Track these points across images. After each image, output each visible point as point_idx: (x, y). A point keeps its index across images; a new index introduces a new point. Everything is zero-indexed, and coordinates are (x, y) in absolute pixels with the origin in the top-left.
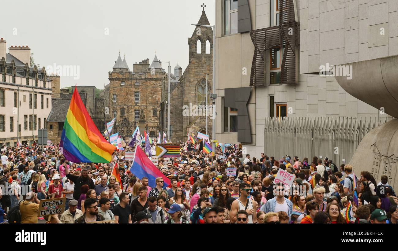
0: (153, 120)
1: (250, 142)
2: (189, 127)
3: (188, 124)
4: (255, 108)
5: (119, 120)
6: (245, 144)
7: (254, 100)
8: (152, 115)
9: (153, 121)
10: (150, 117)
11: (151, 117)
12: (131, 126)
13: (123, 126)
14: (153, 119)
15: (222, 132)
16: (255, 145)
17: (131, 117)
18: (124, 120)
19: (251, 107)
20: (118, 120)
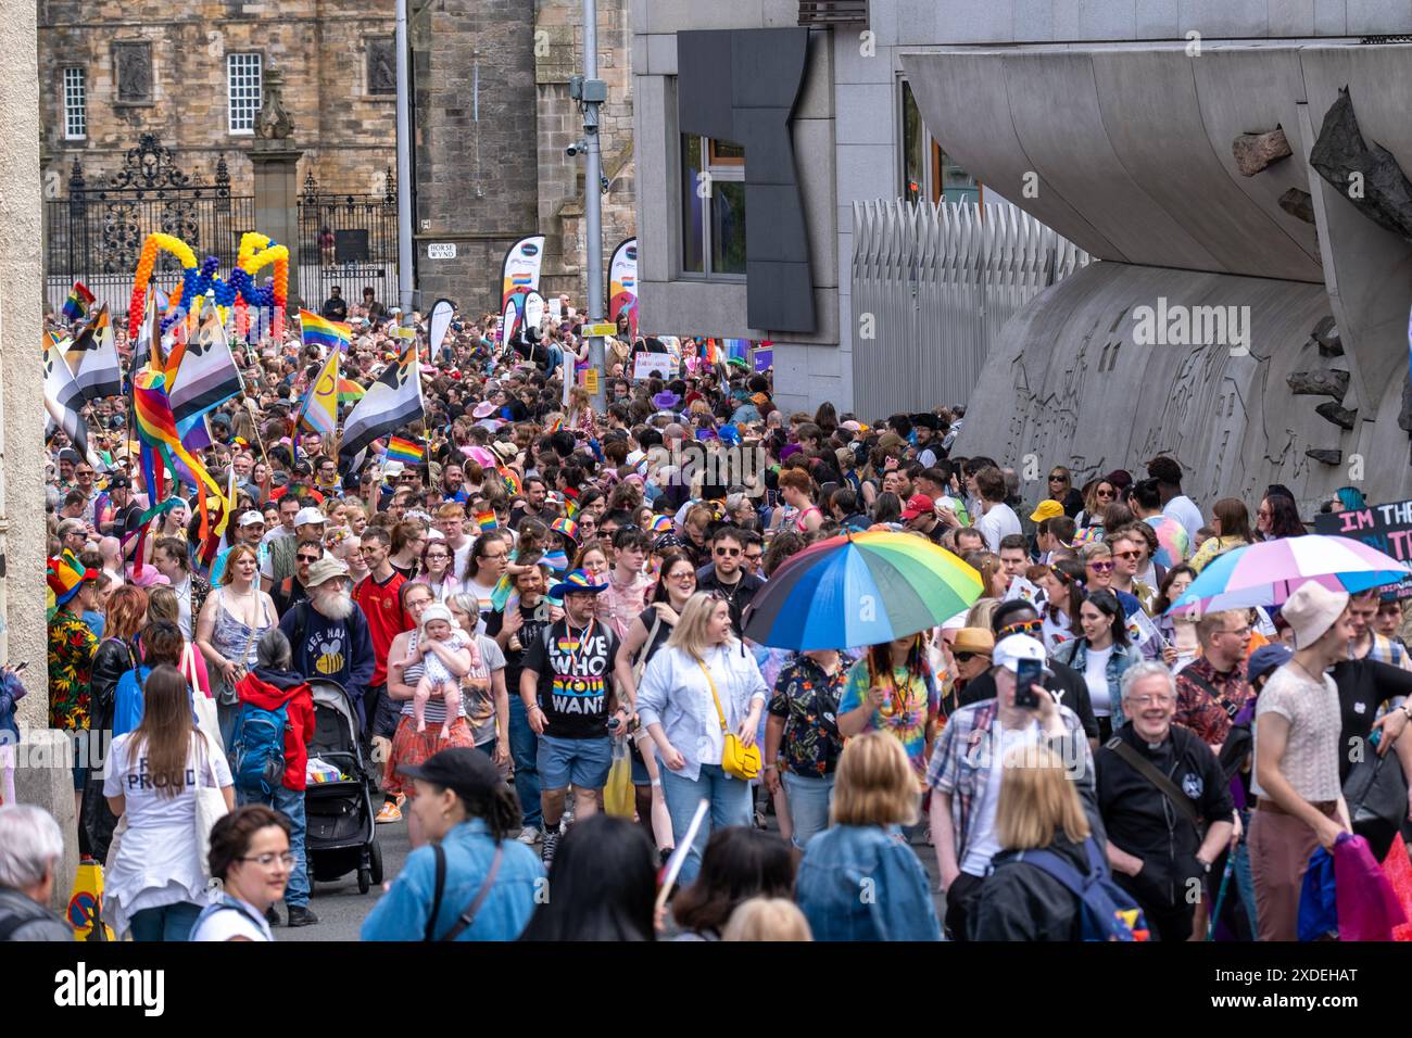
0: (375, 133)
1: (810, 328)
2: (576, 211)
3: (567, 191)
4: (834, 144)
5: (110, 139)
6: (787, 339)
7: (827, 100)
8: (364, 92)
9: (372, 140)
10: (347, 106)
11: (357, 107)
12: (190, 194)
13: (132, 196)
14: (367, 125)
15: (673, 273)
16: (836, 345)
17: (202, 108)
18: (141, 153)
19: (812, 133)
20: (95, 137)
